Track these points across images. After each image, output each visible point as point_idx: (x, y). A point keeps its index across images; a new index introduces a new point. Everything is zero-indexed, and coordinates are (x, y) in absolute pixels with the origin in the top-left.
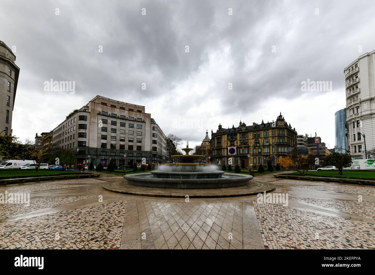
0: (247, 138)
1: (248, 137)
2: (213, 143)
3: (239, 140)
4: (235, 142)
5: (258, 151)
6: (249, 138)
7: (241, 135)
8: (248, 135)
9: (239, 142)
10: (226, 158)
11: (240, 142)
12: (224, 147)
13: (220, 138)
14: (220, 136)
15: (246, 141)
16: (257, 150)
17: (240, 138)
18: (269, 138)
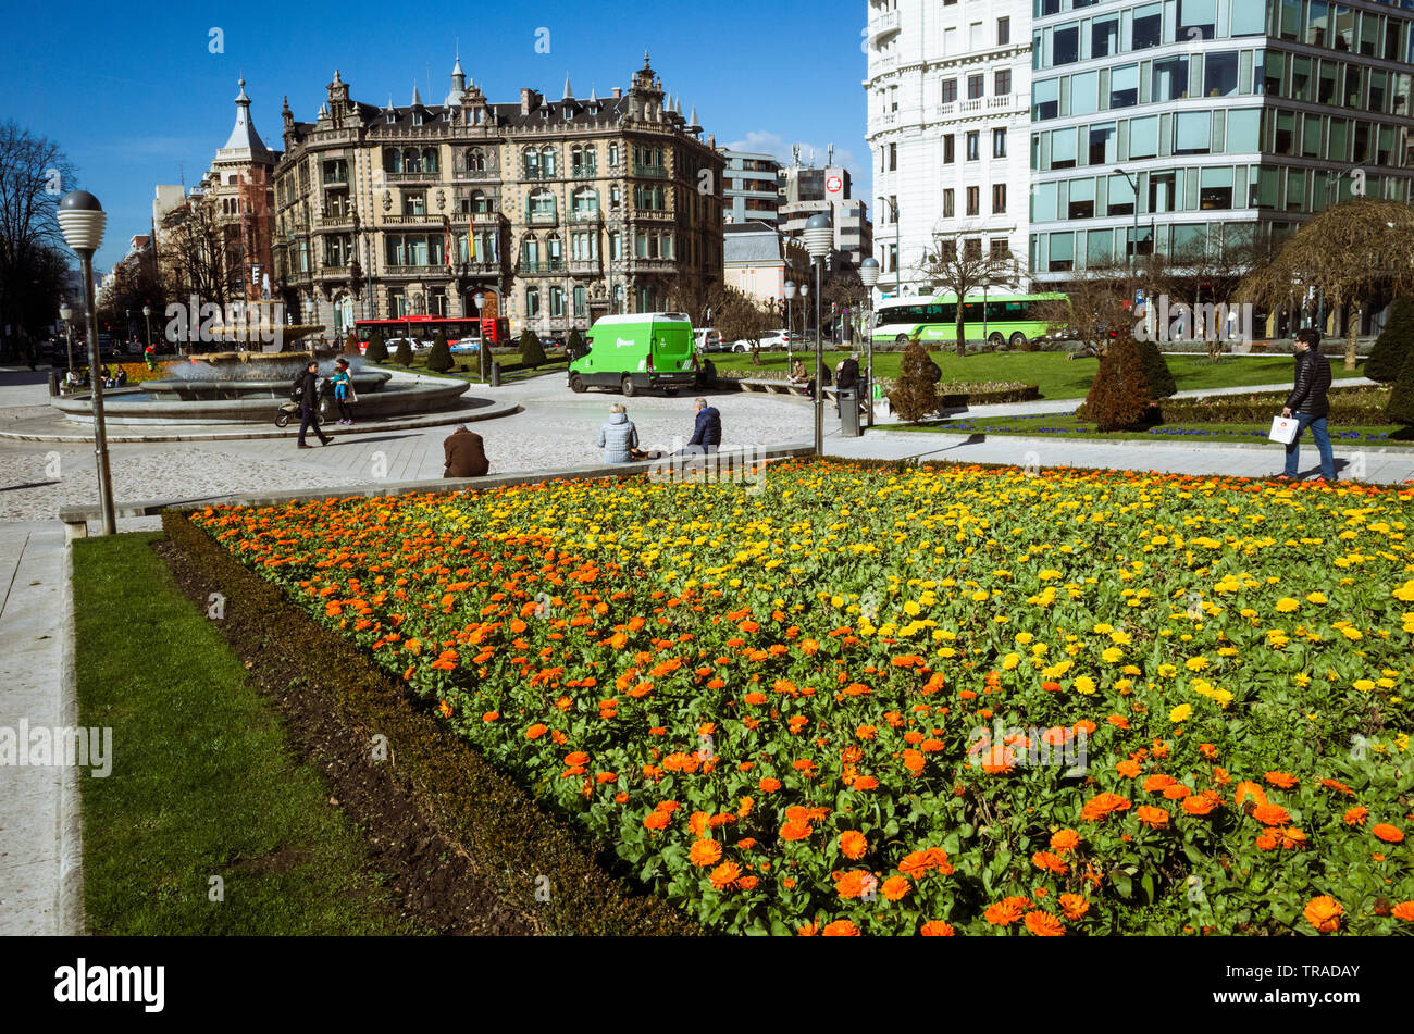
0: (492, 178)
1: (499, 172)
2: (299, 193)
3: (454, 185)
4: (432, 193)
5: (550, 253)
6: (504, 177)
7: (460, 157)
8: (497, 156)
9: (449, 193)
10: (381, 286)
11: (457, 198)
12: (369, 220)
13: (343, 163)
14: (339, 154)
15: (490, 192)
16: (542, 246)
17: (456, 173)
18: (598, 184)
